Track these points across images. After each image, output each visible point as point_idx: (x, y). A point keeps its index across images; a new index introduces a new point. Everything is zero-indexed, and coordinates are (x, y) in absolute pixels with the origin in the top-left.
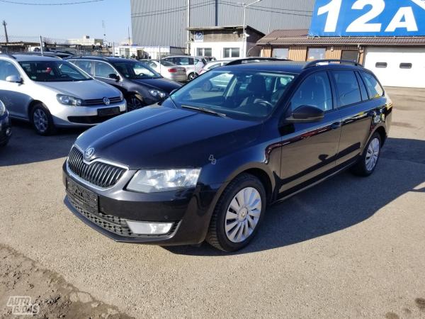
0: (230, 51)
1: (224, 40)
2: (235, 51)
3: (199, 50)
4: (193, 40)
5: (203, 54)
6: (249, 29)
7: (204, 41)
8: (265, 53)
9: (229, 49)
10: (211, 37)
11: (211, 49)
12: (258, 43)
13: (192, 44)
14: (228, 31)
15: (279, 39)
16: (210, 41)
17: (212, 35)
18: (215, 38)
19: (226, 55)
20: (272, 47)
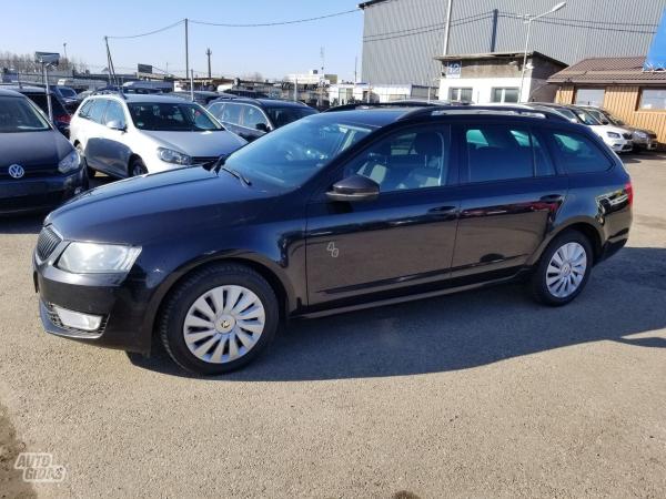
0: (503, 93)
1: (494, 74)
2: (510, 92)
3: (453, 91)
4: (444, 75)
5: (459, 98)
6: (537, 58)
7: (462, 76)
8: (564, 97)
9: (500, 89)
10: (473, 71)
11: (471, 89)
12: (550, 80)
13: (442, 80)
14: (501, 60)
15: (590, 73)
16: (472, 76)
17: (476, 66)
18: (480, 71)
19: (496, 98)
20: (575, 87)
